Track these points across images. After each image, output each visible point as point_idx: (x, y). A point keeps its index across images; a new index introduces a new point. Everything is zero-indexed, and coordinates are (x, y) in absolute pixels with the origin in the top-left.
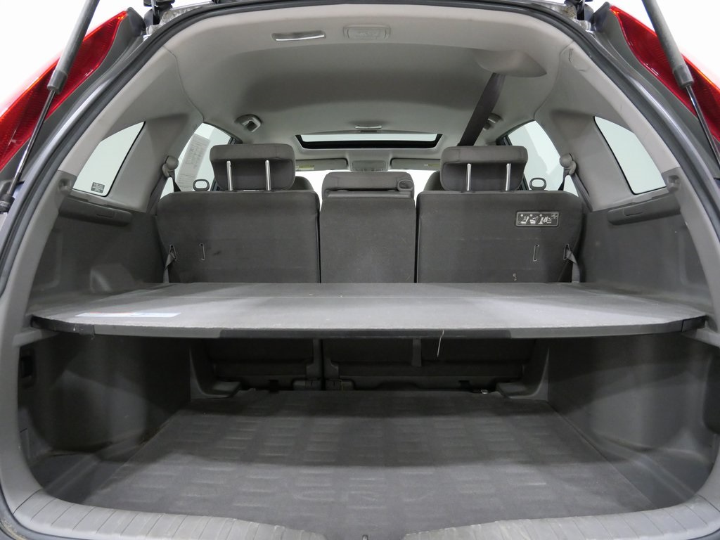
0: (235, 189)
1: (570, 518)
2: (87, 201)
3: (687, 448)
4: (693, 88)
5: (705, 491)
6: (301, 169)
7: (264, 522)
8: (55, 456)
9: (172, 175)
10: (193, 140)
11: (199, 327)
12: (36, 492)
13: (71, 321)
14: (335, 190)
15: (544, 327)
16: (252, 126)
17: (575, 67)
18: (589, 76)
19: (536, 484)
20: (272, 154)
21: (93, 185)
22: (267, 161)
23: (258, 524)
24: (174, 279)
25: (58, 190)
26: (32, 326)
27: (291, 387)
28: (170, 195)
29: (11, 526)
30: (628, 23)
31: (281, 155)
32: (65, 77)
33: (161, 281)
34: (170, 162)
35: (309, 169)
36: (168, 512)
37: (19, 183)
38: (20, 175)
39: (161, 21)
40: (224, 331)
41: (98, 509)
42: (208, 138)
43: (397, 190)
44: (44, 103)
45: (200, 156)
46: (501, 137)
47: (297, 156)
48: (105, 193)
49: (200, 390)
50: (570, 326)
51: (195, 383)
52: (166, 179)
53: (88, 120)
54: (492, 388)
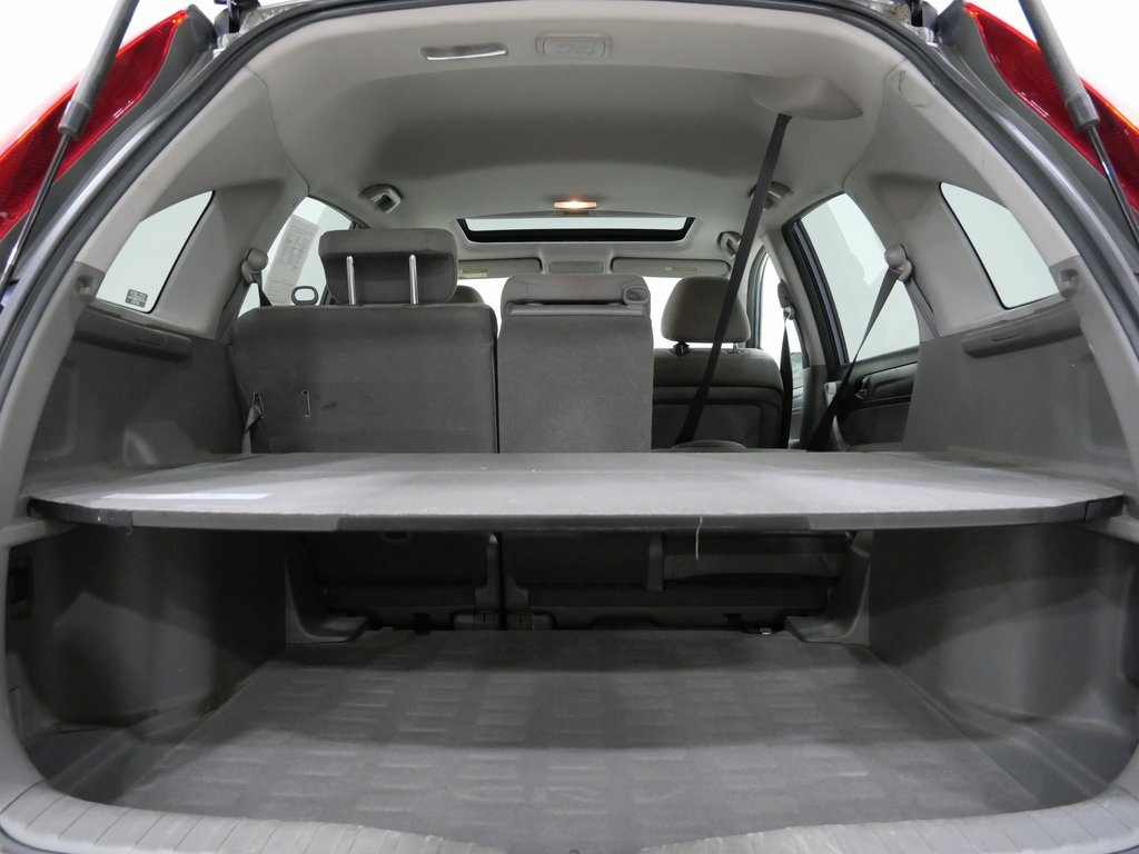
0: (360, 301)
1: (908, 822)
2: (119, 317)
3: (1095, 715)
4: (1097, 130)
5: (1125, 779)
6: (467, 275)
7: (409, 832)
8: (64, 732)
9: (257, 279)
10: (291, 225)
11: (304, 512)
13: (94, 505)
14: (523, 303)
15: (862, 511)
16: (386, 203)
17: (909, 100)
18: (930, 115)
19: (852, 774)
20: (420, 245)
21: (129, 294)
22: (413, 257)
23: (399, 834)
24: (260, 447)
25: (75, 294)
26: (29, 515)
27: (450, 626)
28: (255, 311)
30: (994, 30)
31: (434, 246)
32: (87, 112)
33: (239, 451)
34: (254, 258)
35: (479, 275)
37: (11, 283)
38: (13, 268)
39: (242, 27)
40: (344, 520)
41: (135, 811)
42: (314, 221)
43: (622, 303)
44: (51, 158)
45: (303, 250)
46: (790, 220)
47: (461, 254)
48: (148, 307)
49: (300, 628)
51: (293, 618)
52: (247, 285)
53: (123, 183)
54: (777, 625)
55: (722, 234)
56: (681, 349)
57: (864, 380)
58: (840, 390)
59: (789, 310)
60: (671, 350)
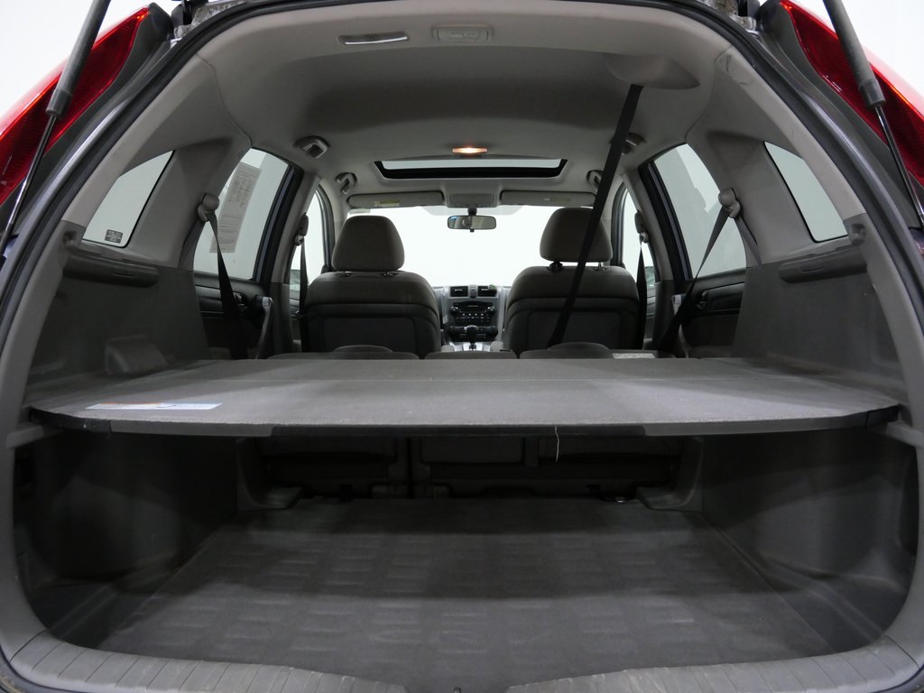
2: (99, 255)
3: (877, 573)
4: (883, 108)
5: (894, 631)
6: (382, 205)
7: (330, 672)
8: (62, 586)
9: (211, 217)
10: (239, 170)
11: (245, 422)
12: (39, 634)
13: (81, 415)
16: (316, 150)
17: (734, 79)
18: (750, 91)
19: (682, 621)
21: (107, 234)
23: (321, 674)
25: (63, 245)
26: (30, 420)
27: (368, 495)
29: (6, 677)
30: (803, 19)
32: (69, 98)
34: (208, 201)
35: (393, 205)
36: (208, 659)
37: (12, 237)
38: (12, 227)
39: (194, 20)
40: (276, 428)
41: (117, 655)
42: (258, 167)
44: (43, 132)
45: (248, 190)
46: (644, 163)
47: (378, 188)
48: (123, 243)
49: (250, 498)
50: (721, 420)
51: (243, 489)
52: (203, 224)
53: (99, 155)
54: (630, 495)
55: (590, 173)
56: (556, 267)
57: (704, 294)
58: (684, 301)
59: (644, 235)
60: (547, 268)
